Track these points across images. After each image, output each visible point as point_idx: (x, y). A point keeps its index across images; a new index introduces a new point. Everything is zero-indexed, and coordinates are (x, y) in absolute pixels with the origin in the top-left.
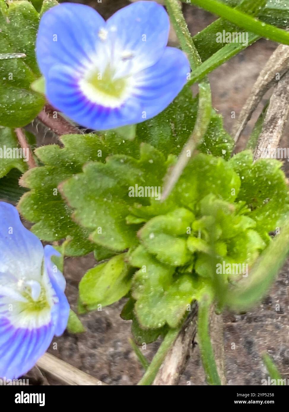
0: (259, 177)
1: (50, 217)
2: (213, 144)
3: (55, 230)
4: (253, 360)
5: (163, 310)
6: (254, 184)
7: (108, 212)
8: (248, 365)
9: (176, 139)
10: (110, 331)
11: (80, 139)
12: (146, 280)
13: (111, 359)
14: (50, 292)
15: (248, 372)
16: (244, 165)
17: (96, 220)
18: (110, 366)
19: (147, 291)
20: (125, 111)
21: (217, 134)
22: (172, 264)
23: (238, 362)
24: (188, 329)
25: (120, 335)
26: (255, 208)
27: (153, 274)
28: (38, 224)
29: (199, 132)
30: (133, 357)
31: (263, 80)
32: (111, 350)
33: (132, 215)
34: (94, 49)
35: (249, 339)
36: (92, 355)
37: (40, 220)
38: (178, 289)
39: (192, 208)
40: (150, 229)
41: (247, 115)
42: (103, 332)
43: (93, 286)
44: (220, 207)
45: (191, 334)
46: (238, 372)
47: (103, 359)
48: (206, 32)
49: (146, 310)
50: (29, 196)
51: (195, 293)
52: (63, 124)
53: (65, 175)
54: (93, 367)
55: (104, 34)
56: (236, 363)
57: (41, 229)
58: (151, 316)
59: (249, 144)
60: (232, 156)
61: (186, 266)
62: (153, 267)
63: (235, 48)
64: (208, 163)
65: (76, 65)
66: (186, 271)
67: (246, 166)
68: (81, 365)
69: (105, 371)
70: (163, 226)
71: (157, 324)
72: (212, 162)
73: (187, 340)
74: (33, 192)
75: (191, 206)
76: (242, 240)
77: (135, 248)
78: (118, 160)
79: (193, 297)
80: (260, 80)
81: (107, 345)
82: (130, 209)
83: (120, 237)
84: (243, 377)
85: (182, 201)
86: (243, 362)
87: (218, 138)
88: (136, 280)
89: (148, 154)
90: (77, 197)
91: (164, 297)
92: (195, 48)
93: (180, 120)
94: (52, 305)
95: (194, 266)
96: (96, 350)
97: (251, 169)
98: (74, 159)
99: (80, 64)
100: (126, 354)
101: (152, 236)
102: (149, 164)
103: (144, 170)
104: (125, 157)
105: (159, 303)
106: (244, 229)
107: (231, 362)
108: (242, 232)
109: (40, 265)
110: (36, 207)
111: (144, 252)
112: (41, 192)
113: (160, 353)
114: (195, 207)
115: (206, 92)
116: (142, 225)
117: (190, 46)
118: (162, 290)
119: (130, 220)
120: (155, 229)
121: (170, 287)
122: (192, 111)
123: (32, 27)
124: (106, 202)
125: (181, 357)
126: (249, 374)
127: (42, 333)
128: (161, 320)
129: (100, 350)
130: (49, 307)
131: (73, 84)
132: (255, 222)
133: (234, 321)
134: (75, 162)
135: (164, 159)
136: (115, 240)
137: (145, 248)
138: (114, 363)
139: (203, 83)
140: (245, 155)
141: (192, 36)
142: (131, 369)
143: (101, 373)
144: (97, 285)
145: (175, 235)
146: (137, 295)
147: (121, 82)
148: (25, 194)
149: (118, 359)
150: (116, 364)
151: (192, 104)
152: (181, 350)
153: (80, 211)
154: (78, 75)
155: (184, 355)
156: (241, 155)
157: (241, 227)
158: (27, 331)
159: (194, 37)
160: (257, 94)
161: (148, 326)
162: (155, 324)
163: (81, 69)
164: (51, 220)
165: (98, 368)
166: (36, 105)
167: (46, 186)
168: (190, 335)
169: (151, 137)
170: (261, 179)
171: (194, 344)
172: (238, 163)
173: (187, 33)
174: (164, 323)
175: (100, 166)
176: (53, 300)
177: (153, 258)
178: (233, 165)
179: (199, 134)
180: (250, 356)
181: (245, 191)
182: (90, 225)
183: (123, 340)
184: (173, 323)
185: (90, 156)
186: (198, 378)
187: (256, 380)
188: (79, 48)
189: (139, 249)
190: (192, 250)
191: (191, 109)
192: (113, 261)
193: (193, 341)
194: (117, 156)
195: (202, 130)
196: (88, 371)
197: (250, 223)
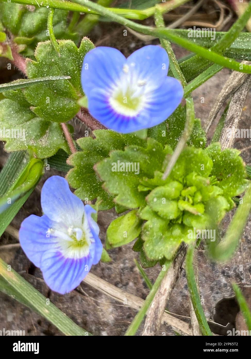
0: (225, 160)
1: (86, 184)
2: (194, 138)
3: (90, 193)
4: (215, 275)
5: (162, 248)
6: (222, 164)
7: (126, 183)
8: (212, 278)
9: (170, 134)
10: (121, 253)
11: (106, 133)
12: (151, 228)
13: (122, 271)
14: (89, 235)
15: (212, 282)
16: (215, 152)
17: (118, 189)
18: (121, 276)
19: (152, 235)
20: (140, 120)
21: (197, 132)
22: (168, 218)
23: (206, 275)
24: (178, 259)
25: (127, 256)
26: (222, 180)
27: (156, 224)
28: (79, 189)
29: (187, 133)
30: (136, 271)
31: (225, 92)
32: (122, 265)
33: (142, 185)
34: (119, 77)
35: (213, 261)
36: (109, 269)
37: (80, 186)
38: (171, 234)
39: (181, 181)
40: (154, 195)
41: (214, 115)
42: (116, 253)
43: (116, 231)
44: (201, 181)
45: (180, 263)
46: (206, 282)
47: (116, 271)
48: (189, 62)
49: (151, 248)
50: (73, 171)
51: (183, 237)
52: (93, 120)
53: (96, 156)
54: (110, 276)
55: (126, 68)
56: (204, 276)
57: (81, 192)
58: (154, 252)
59: (215, 134)
60: (207, 146)
61: (177, 219)
62: (155, 219)
63: (209, 74)
64: (192, 153)
65: (107, 88)
66: (177, 222)
67: (216, 152)
68: (102, 275)
69: (118, 279)
70: (163, 193)
71: (158, 257)
72: (195, 152)
73: (177, 267)
74: (76, 168)
75: (181, 179)
76: (214, 203)
77: (144, 207)
78: (133, 149)
79: (182, 240)
80: (223, 92)
81: (119, 262)
82: (140, 181)
83: (134, 200)
84: (209, 285)
85: (175, 177)
86: (209, 276)
87: (197, 134)
88: (145, 228)
89: (152, 145)
90: (106, 174)
91: (162, 239)
92: (181, 72)
93: (172, 122)
94: (90, 244)
95: (182, 219)
96: (112, 265)
97: (220, 155)
98: (102, 146)
99: (109, 87)
100: (132, 268)
101: (155, 200)
102: (153, 151)
103: (150, 155)
104: (137, 147)
105: (160, 243)
106: (216, 195)
107: (201, 276)
108: (214, 198)
109: (82, 217)
110: (77, 178)
111: (150, 210)
112: (81, 168)
113: (161, 277)
114: (183, 180)
115: (190, 104)
116: (149, 192)
117: (179, 71)
118: (162, 235)
119: (140, 189)
120: (157, 195)
121: (166, 232)
122: (181, 116)
123: (74, 58)
124: (125, 176)
125: (173, 278)
126: (213, 283)
127: (84, 262)
128: (161, 255)
129: (114, 265)
130: (88, 245)
131: (105, 101)
132: (222, 191)
133: (203, 249)
134: (103, 148)
135: (163, 148)
136: (131, 202)
137: (151, 207)
138: (124, 274)
139: (189, 98)
140: (216, 146)
141: (179, 63)
142: (135, 278)
143: (115, 281)
144: (119, 231)
145: (170, 199)
146: (145, 238)
147: (137, 100)
148: (71, 170)
149: (126, 271)
150: (125, 275)
151: (181, 112)
152: (173, 273)
153: (108, 183)
154: (108, 94)
155: (175, 276)
156: (213, 145)
157: (214, 194)
158: (73, 260)
159: (181, 64)
160: (221, 101)
161: (152, 258)
162: (157, 257)
163: (110, 90)
164: (87, 186)
165: (113, 277)
166: (75, 108)
167: (84, 164)
168: (178, 263)
169: (153, 132)
170: (227, 161)
171: (181, 269)
172: (211, 150)
173: (176, 62)
174: (162, 256)
175: (121, 153)
176: (90, 240)
177: (156, 214)
178: (208, 152)
179: (187, 134)
180: (214, 271)
181: (215, 169)
182: (115, 192)
183: (129, 259)
184: (168, 257)
185: (112, 144)
186: (180, 285)
187: (217, 287)
188: (109, 77)
189: (147, 208)
190: (182, 209)
191: (180, 114)
192: (129, 215)
193: (181, 268)
194: (132, 146)
195: (189, 131)
196: (107, 279)
197: (219, 191)
